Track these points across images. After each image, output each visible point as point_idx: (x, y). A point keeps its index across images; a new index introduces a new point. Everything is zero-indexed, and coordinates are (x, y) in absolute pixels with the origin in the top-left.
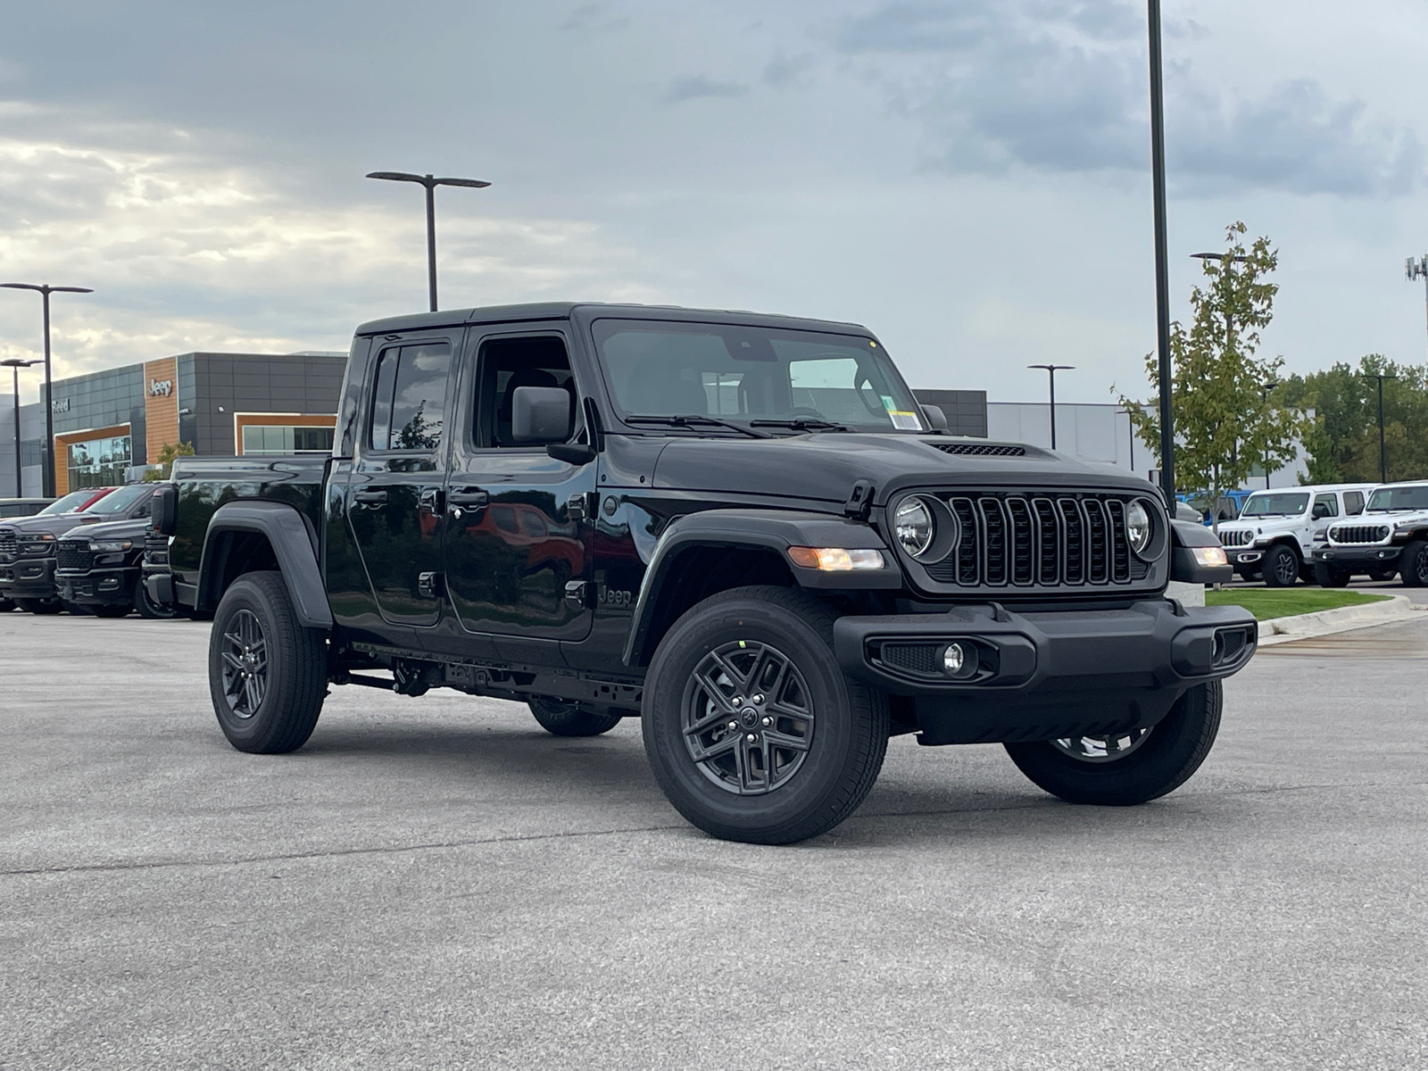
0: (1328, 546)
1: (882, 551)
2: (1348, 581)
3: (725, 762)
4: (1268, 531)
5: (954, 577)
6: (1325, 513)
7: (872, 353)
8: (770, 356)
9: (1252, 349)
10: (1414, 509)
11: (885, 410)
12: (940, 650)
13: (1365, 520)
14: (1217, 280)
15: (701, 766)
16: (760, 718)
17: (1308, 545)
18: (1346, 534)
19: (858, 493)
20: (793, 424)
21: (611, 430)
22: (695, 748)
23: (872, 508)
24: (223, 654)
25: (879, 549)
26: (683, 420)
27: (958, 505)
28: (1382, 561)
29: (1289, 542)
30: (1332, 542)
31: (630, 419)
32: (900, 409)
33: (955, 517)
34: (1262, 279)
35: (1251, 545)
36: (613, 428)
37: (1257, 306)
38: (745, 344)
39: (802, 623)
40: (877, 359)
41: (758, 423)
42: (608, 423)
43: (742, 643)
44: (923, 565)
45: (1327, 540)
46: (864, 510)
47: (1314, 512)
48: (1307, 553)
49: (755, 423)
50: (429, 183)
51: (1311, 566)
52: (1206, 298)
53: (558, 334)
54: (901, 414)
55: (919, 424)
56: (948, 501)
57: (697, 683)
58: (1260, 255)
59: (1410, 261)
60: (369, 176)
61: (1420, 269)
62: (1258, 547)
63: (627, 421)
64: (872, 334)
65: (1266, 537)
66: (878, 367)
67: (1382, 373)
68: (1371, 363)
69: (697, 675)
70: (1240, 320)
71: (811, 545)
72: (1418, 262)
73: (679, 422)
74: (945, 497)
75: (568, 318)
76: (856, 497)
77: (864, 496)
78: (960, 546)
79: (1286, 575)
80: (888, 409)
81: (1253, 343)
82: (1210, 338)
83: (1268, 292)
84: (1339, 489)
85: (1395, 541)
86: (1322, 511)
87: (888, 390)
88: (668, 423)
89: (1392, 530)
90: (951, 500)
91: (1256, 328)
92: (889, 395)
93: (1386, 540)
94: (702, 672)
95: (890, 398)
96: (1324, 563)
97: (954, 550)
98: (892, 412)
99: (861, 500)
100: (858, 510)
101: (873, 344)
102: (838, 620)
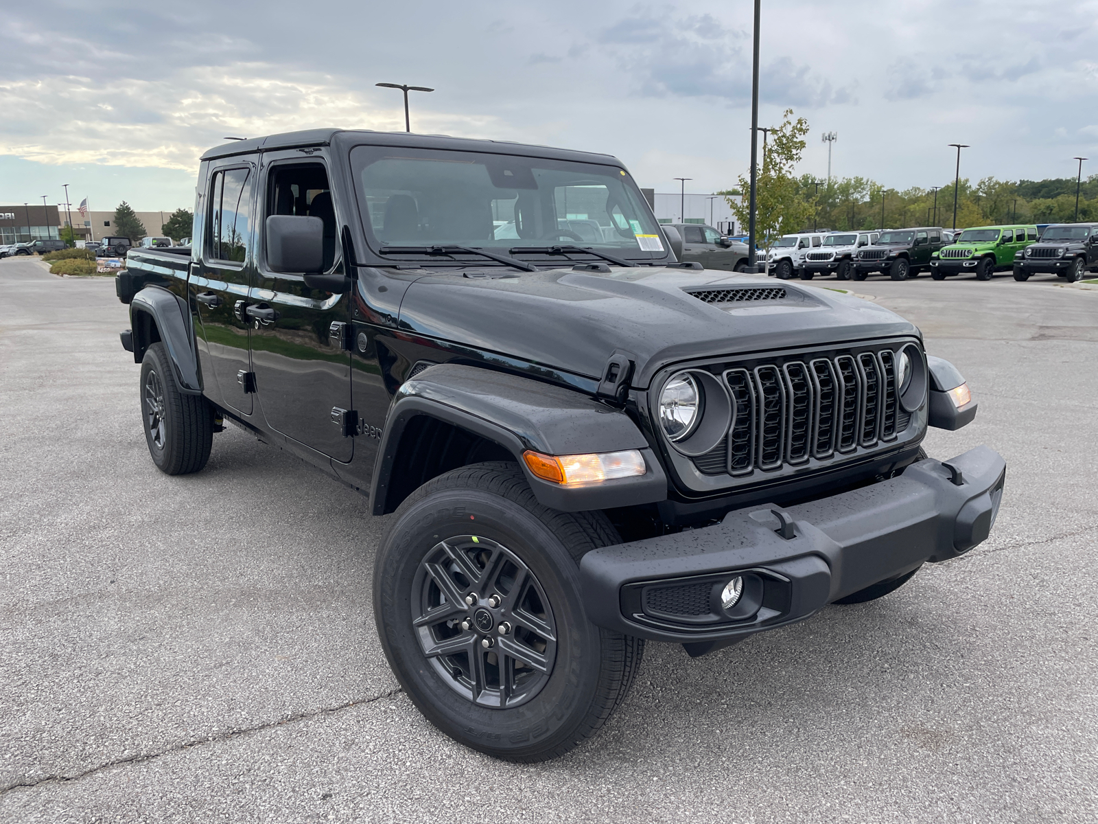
0: (805, 262)
1: (642, 451)
2: (813, 276)
3: (459, 661)
4: (779, 255)
5: (726, 467)
6: (804, 247)
7: (622, 181)
8: (531, 184)
9: (790, 172)
10: (844, 245)
11: (632, 234)
12: (716, 587)
13: (822, 250)
14: (776, 138)
15: (434, 661)
16: (496, 624)
17: (797, 262)
18: (814, 257)
19: (614, 370)
20: (550, 250)
21: (364, 262)
22: (428, 642)
23: (630, 391)
24: (147, 399)
25: (639, 449)
26: (441, 250)
27: (733, 380)
28: (830, 269)
29: (788, 259)
30: (807, 260)
31: (383, 250)
32: (645, 232)
33: (730, 392)
34: (800, 138)
35: (771, 261)
36: (366, 260)
37: (794, 151)
38: (508, 173)
39: (543, 529)
40: (625, 185)
41: (517, 250)
42: (361, 256)
43: (475, 539)
44: (691, 458)
45: (805, 258)
46: (620, 394)
47: (799, 246)
48: (795, 264)
49: (513, 250)
50: (405, 89)
51: (797, 270)
52: (770, 147)
53: (320, 161)
54: (646, 236)
55: (661, 246)
56: (720, 374)
57: (427, 573)
58: (799, 126)
59: (824, 134)
60: (377, 85)
62: (774, 262)
63: (381, 252)
64: (623, 165)
65: (778, 257)
66: (627, 194)
67: (810, 181)
68: (805, 178)
69: (427, 564)
70: (785, 158)
71: (552, 453)
72: (827, 135)
73: (437, 252)
74: (717, 370)
75: (328, 145)
76: (611, 377)
77: (621, 374)
78: (735, 429)
79: (786, 274)
80: (635, 232)
81: (791, 170)
82: (771, 167)
83: (802, 145)
84: (810, 235)
85: (836, 260)
86: (802, 246)
87: (636, 215)
88: (426, 253)
89: (835, 255)
90: (725, 374)
91: (794, 163)
92: (637, 219)
93: (832, 259)
94: (432, 561)
95: (637, 222)
96: (804, 269)
97: (727, 436)
98: (639, 234)
99: (618, 380)
100: (613, 394)
101: (623, 173)
102: (586, 555)
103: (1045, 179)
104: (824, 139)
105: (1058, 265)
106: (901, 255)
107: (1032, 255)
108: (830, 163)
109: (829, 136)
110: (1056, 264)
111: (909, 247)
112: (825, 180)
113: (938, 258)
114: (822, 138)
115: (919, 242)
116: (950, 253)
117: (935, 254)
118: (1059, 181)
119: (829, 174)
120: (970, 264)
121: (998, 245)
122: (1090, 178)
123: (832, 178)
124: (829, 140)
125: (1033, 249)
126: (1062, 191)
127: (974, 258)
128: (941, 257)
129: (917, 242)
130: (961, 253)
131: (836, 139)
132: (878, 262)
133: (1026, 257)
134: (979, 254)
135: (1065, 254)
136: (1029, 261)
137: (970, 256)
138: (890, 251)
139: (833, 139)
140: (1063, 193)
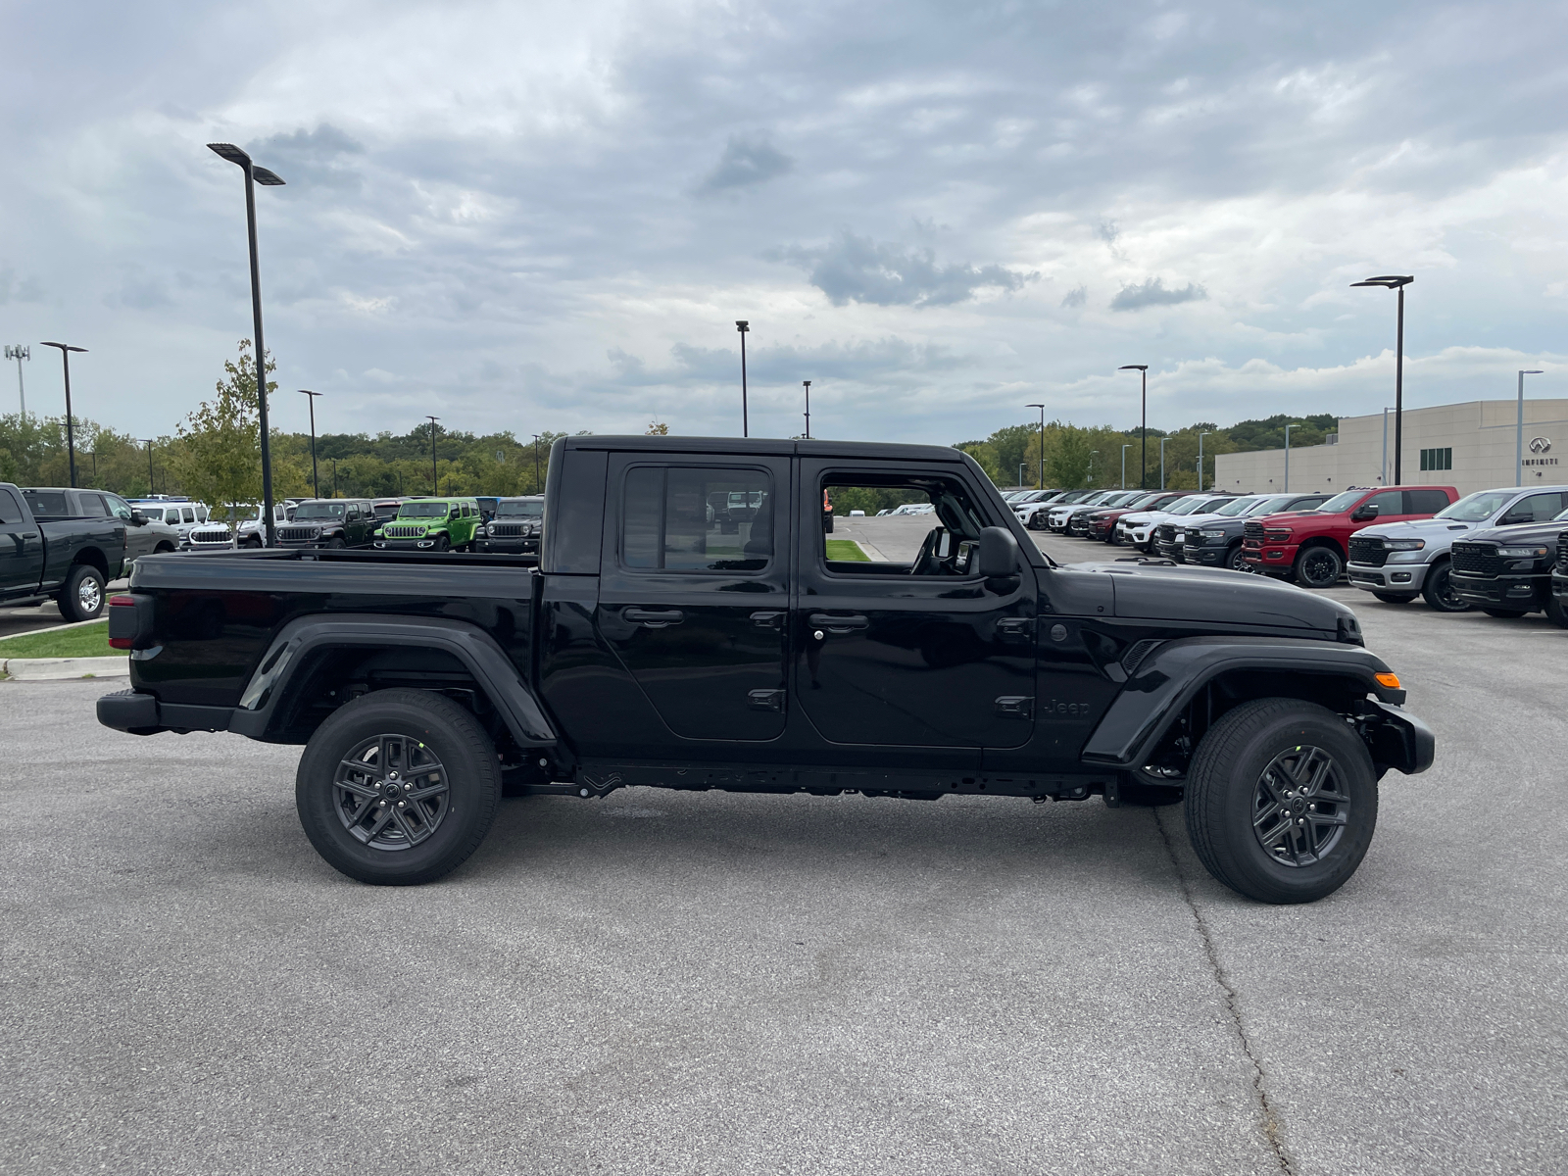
43: (1299, 748)
61: (14, 353)
72: (13, 349)
103: (326, 433)
104: (9, 355)
105: (526, 544)
106: (338, 534)
107: (495, 533)
108: (22, 391)
109: (17, 352)
110: (523, 543)
111: (340, 523)
112: (17, 416)
113: (383, 538)
114: (4, 353)
115: (353, 517)
116: (396, 532)
117: (378, 532)
118: (343, 438)
119: (23, 407)
120: (425, 544)
121: (449, 521)
122: (379, 435)
123: (27, 414)
124: (18, 356)
125: (495, 526)
126: (350, 450)
127: (428, 537)
128: (387, 536)
129: (351, 517)
130: (412, 531)
131: (28, 356)
132: (309, 543)
133: (490, 535)
134: (434, 532)
135: (530, 532)
136: (495, 540)
137: (424, 535)
138: (323, 529)
139: (24, 355)
140: (352, 453)
